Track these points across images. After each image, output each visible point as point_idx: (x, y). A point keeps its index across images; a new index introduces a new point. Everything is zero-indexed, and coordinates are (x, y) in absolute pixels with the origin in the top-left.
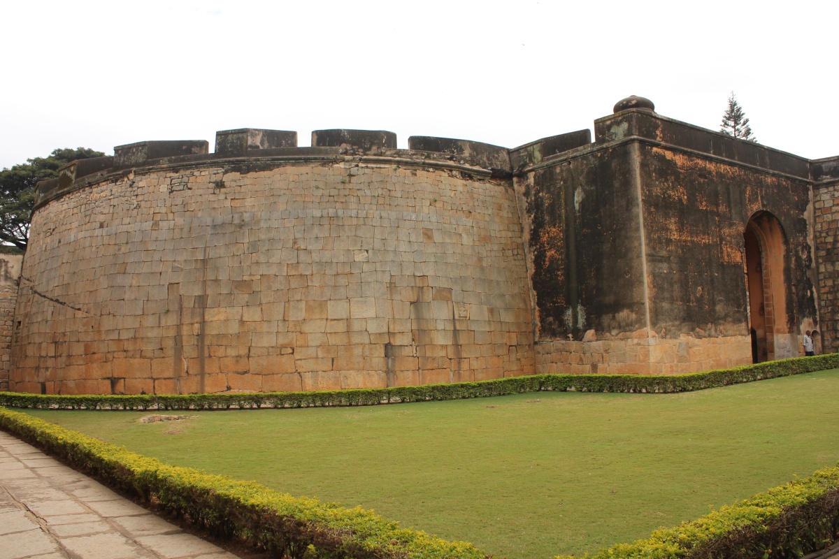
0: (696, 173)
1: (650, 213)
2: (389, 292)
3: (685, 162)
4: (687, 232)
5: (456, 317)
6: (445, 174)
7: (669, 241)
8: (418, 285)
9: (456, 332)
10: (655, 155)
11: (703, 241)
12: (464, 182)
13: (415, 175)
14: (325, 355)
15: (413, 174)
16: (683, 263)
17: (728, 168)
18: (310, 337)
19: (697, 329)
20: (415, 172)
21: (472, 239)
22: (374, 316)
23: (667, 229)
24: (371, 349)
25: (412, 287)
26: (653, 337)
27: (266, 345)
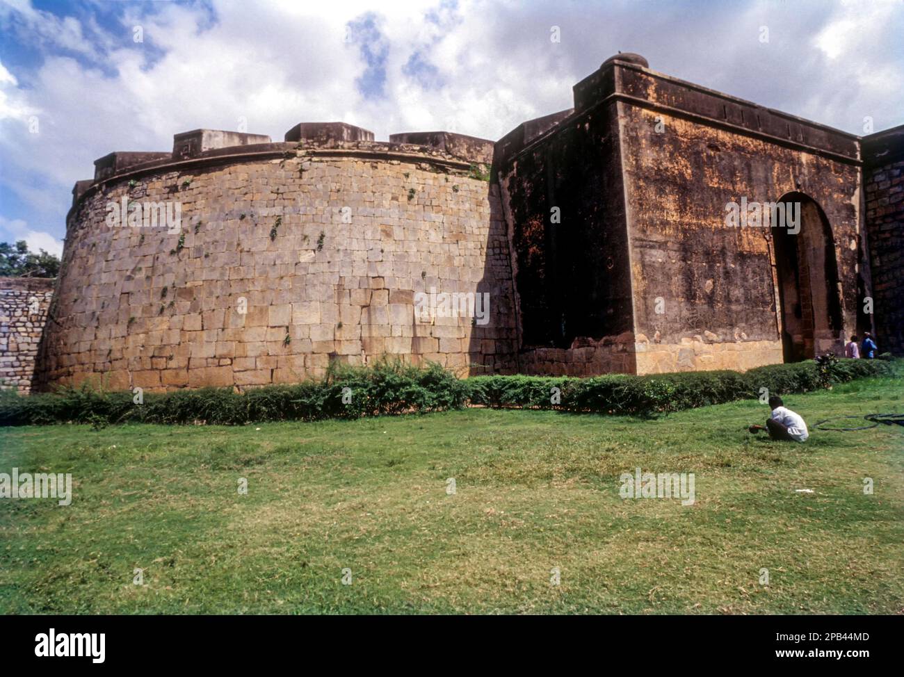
0: (704, 143)
1: (639, 188)
2: (336, 295)
3: (688, 129)
4: (692, 213)
5: (417, 322)
6: (413, 166)
7: (665, 224)
8: (371, 287)
9: (415, 339)
10: (645, 119)
11: (715, 225)
12: (435, 175)
13: (376, 168)
14: (265, 366)
15: (373, 167)
16: (686, 251)
17: (749, 140)
18: (249, 347)
19: (707, 332)
20: (375, 165)
21: (441, 237)
22: (318, 322)
23: (663, 209)
24: (313, 359)
25: (366, 289)
26: (642, 342)
27: (205, 356)
